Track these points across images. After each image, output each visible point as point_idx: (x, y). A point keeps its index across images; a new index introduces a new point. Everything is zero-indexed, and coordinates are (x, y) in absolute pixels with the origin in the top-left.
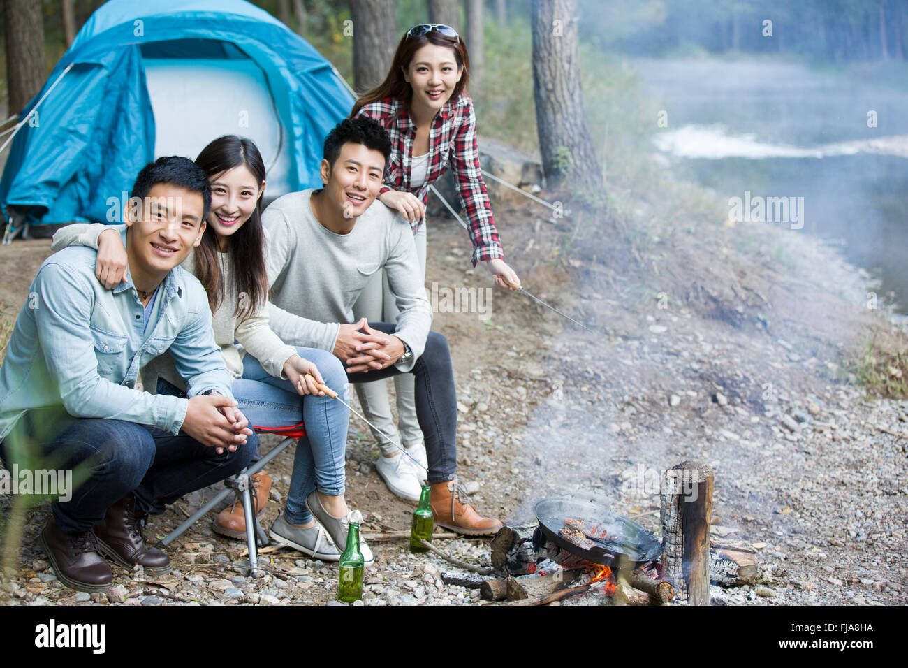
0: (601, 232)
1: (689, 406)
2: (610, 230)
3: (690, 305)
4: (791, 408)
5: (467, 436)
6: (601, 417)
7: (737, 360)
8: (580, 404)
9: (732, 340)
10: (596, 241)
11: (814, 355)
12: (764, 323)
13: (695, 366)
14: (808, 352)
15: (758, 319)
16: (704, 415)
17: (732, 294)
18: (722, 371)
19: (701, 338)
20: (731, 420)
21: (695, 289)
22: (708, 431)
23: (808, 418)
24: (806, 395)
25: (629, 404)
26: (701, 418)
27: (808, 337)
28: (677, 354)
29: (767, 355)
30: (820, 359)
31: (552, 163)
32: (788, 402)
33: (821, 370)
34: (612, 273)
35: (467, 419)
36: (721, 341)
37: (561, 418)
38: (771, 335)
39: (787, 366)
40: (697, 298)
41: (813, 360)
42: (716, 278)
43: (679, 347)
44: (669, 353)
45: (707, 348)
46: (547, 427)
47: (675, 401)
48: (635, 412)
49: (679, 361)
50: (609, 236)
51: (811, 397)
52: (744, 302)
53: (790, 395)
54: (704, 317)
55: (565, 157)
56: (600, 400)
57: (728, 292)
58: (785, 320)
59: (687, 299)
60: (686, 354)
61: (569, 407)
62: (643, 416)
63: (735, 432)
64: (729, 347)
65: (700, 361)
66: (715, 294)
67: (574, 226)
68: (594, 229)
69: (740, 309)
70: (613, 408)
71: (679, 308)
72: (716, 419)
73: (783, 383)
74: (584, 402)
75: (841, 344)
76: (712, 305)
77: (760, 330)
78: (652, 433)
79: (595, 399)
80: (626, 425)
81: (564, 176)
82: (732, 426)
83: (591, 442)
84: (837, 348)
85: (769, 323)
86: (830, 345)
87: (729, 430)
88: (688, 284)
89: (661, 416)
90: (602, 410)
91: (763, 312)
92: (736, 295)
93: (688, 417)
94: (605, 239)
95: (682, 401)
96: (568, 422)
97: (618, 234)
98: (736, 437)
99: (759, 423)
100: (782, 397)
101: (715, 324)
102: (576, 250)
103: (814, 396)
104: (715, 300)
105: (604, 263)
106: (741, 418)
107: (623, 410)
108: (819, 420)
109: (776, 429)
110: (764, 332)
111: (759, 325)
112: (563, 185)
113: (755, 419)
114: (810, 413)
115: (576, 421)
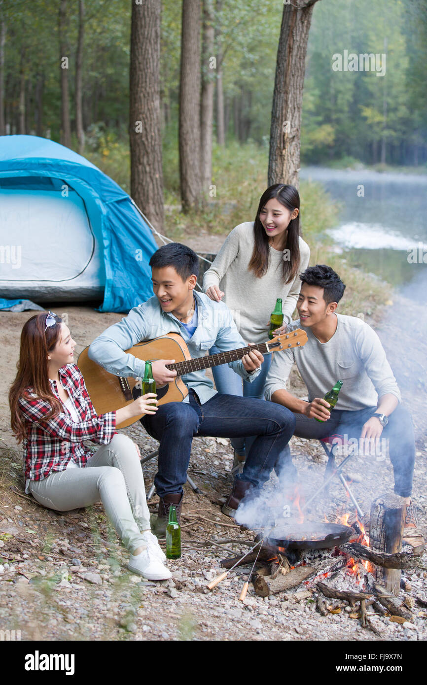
6: (315, 451)
35: (227, 451)
78: (350, 462)
90: (317, 446)
115: (299, 453)
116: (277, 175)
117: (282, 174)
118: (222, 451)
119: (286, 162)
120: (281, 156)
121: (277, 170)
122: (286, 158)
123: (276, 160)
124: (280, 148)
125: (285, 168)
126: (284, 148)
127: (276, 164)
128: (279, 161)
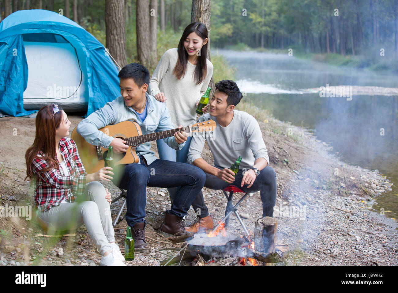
1: (257, 196)
4: (300, 199)
5: (165, 206)
6: (220, 200)
8: (211, 195)
11: (308, 177)
12: (287, 163)
14: (305, 175)
15: (285, 161)
17: (273, 150)
23: (307, 203)
24: (305, 194)
27: (305, 169)
29: (288, 176)
30: (311, 179)
32: (298, 196)
33: (312, 183)
35: (164, 199)
38: (290, 168)
39: (297, 181)
41: (308, 179)
51: (308, 194)
53: (299, 193)
56: (220, 193)
69: (277, 156)
77: (285, 166)
78: (242, 207)
79: (218, 193)
83: (217, 210)
84: (318, 174)
85: (289, 162)
86: (315, 173)
90: (221, 197)
91: (287, 158)
92: (275, 151)
93: (257, 201)
100: (295, 194)
108: (311, 204)
110: (287, 167)
111: (285, 164)
114: (307, 201)
115: (210, 201)
118: (161, 199)
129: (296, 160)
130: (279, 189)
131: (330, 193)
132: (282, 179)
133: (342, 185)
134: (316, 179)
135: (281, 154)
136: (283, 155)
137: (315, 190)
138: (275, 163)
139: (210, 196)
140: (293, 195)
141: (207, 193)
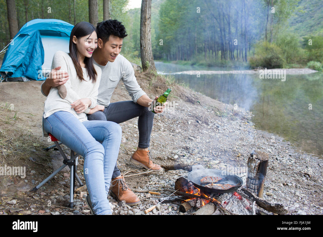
0: (158, 81)
1: (193, 124)
2: (160, 81)
3: (182, 98)
7: (197, 112)
9: (194, 107)
10: (157, 83)
11: (213, 110)
12: (199, 103)
13: (190, 113)
14: (211, 109)
15: (198, 102)
16: (198, 126)
18: (196, 114)
19: (187, 106)
20: (204, 127)
21: (182, 95)
22: (200, 131)
23: (220, 126)
24: (216, 120)
25: (178, 124)
26: (197, 127)
27: (210, 106)
28: (184, 110)
29: (203, 110)
31: (145, 65)
33: (216, 114)
34: (162, 91)
36: (192, 107)
37: (163, 129)
38: (201, 106)
39: (208, 113)
40: (183, 97)
41: (213, 111)
42: (186, 92)
43: (183, 108)
44: (182, 110)
45: (190, 109)
46: (160, 132)
47: (190, 123)
48: (180, 126)
49: (185, 112)
50: (160, 82)
51: (217, 121)
52: (194, 98)
54: (185, 101)
55: (148, 63)
57: (189, 95)
58: (203, 102)
59: (181, 97)
60: (186, 110)
61: (163, 125)
62: (183, 127)
63: (206, 131)
64: (194, 108)
65: (190, 112)
66: (187, 96)
67: (152, 80)
68: (156, 81)
69: (194, 99)
70: (175, 125)
71: (179, 99)
72: (201, 127)
73: (209, 117)
74: (167, 124)
75: (217, 108)
76: (187, 98)
79: (170, 123)
80: (180, 130)
81: (148, 68)
82: (205, 129)
83: (173, 135)
86: (216, 108)
87: (205, 130)
88: (180, 94)
89: (187, 127)
91: (198, 100)
92: (191, 96)
93: (194, 127)
94: (159, 83)
95: (191, 123)
96: (165, 130)
97: (162, 82)
98: (207, 132)
99: (210, 128)
100: (212, 121)
101: (188, 103)
102: (153, 85)
103: (218, 120)
104: (187, 97)
105: (160, 88)
106: (206, 127)
107: (177, 126)
109: (215, 129)
110: (199, 105)
111: (198, 103)
112: (147, 70)
113: (209, 127)
114: (219, 125)
115: (167, 129)
116: (143, 32)
117: (145, 31)
119: (146, 27)
120: (145, 24)
121: (144, 30)
122: (146, 25)
123: (143, 26)
124: (144, 22)
125: (146, 29)
126: (146, 22)
127: (143, 28)
128: (144, 27)
129: (203, 101)
130: (201, 118)
131: (227, 119)
132: (201, 112)
133: (231, 114)
134: (217, 111)
135: (195, 98)
136: (196, 99)
137: (220, 118)
138: (193, 103)
139: (165, 125)
140: (210, 122)
141: (163, 124)
